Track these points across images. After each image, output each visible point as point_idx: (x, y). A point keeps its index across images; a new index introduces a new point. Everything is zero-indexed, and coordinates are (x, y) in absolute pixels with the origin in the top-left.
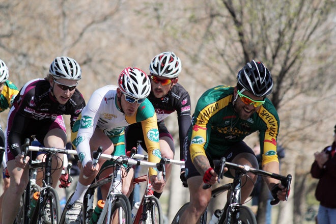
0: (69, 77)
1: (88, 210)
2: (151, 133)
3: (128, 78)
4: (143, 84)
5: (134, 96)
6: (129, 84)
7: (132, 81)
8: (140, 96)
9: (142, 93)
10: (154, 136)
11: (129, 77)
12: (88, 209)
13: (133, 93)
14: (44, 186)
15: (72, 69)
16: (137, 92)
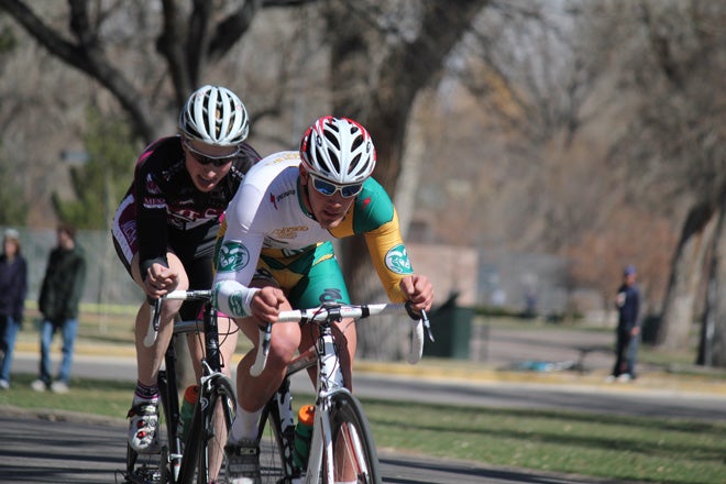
0: (210, 139)
1: (283, 430)
2: (394, 257)
3: (318, 136)
4: (353, 150)
5: (329, 177)
6: (320, 149)
7: (326, 143)
8: (345, 177)
9: (350, 171)
10: (402, 263)
11: (322, 135)
12: (284, 428)
13: (329, 171)
14: (207, 373)
15: (219, 121)
16: (338, 169)
